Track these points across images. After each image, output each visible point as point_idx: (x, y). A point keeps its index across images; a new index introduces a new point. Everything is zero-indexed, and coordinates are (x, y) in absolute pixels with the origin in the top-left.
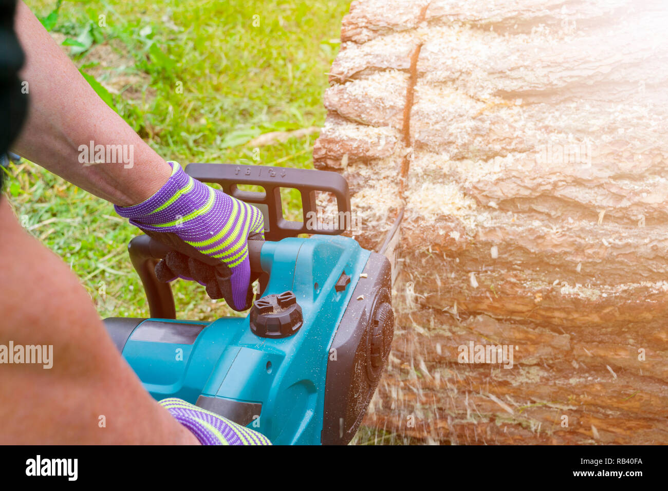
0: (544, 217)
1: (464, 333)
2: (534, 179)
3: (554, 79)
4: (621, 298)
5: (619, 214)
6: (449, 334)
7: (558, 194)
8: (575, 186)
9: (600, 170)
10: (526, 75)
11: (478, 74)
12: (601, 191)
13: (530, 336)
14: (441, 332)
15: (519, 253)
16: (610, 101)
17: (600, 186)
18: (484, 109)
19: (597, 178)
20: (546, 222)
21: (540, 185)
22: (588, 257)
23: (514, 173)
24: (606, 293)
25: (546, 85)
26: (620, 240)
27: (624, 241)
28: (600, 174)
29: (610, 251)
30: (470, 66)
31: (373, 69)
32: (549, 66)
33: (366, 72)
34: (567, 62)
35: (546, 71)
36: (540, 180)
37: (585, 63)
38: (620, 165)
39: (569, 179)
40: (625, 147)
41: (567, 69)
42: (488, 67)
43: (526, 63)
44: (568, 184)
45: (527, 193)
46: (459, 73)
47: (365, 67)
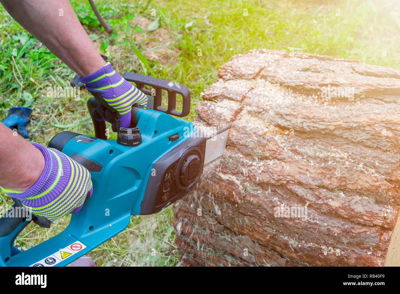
0: (280, 196)
1: (237, 242)
2: (279, 176)
3: (305, 125)
4: (307, 250)
5: (317, 206)
6: (230, 240)
7: (289, 187)
8: (299, 185)
9: (313, 180)
10: (293, 120)
11: (271, 113)
12: (311, 192)
13: (267, 254)
14: (227, 238)
15: (264, 211)
16: (332, 145)
17: (311, 189)
18: (267, 132)
19: (310, 184)
20: (281, 199)
21: (281, 180)
22: (296, 224)
23: (270, 170)
24: (301, 244)
25: (300, 128)
26: (314, 220)
27: (315, 221)
28: (312, 183)
29: (306, 224)
30: (268, 107)
31: (224, 97)
32: (304, 118)
33: (220, 97)
34: (314, 118)
35: (302, 120)
36: (281, 177)
37: (323, 121)
38: (323, 181)
39: (296, 181)
40: (329, 172)
41: (313, 122)
42: (276, 110)
43: (294, 114)
44: (295, 184)
45: (274, 182)
46: (262, 110)
47: (220, 94)
